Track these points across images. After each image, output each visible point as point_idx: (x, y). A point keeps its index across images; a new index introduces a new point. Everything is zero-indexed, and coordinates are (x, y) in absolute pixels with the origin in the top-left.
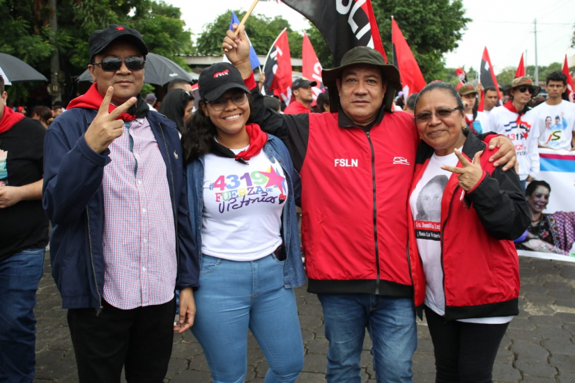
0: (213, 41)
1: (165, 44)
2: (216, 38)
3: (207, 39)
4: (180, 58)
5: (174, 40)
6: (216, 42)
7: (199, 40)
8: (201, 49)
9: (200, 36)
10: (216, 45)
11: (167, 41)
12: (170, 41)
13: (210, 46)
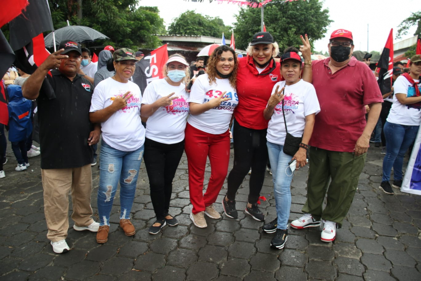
0: (178, 28)
1: (147, 27)
2: (180, 27)
3: (174, 27)
4: (156, 36)
5: (153, 26)
6: (179, 29)
7: (169, 28)
8: (170, 33)
9: (170, 25)
10: (180, 31)
11: (148, 26)
12: (150, 26)
13: (176, 31)
